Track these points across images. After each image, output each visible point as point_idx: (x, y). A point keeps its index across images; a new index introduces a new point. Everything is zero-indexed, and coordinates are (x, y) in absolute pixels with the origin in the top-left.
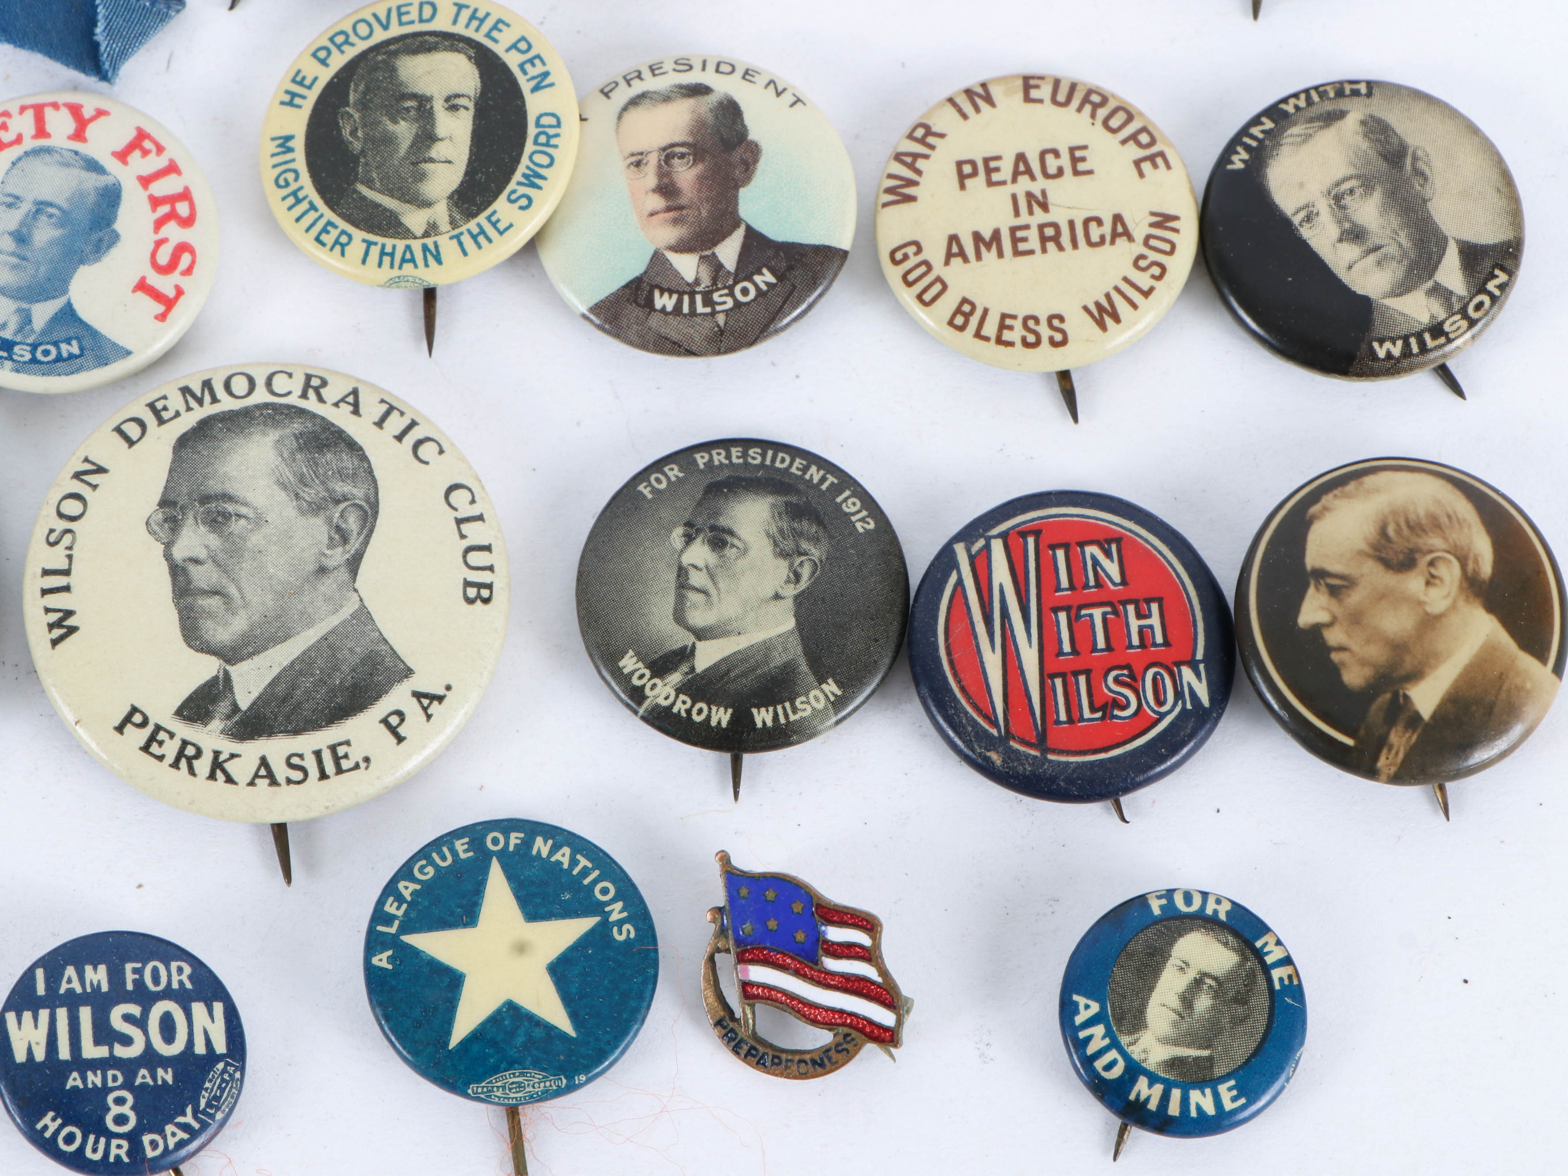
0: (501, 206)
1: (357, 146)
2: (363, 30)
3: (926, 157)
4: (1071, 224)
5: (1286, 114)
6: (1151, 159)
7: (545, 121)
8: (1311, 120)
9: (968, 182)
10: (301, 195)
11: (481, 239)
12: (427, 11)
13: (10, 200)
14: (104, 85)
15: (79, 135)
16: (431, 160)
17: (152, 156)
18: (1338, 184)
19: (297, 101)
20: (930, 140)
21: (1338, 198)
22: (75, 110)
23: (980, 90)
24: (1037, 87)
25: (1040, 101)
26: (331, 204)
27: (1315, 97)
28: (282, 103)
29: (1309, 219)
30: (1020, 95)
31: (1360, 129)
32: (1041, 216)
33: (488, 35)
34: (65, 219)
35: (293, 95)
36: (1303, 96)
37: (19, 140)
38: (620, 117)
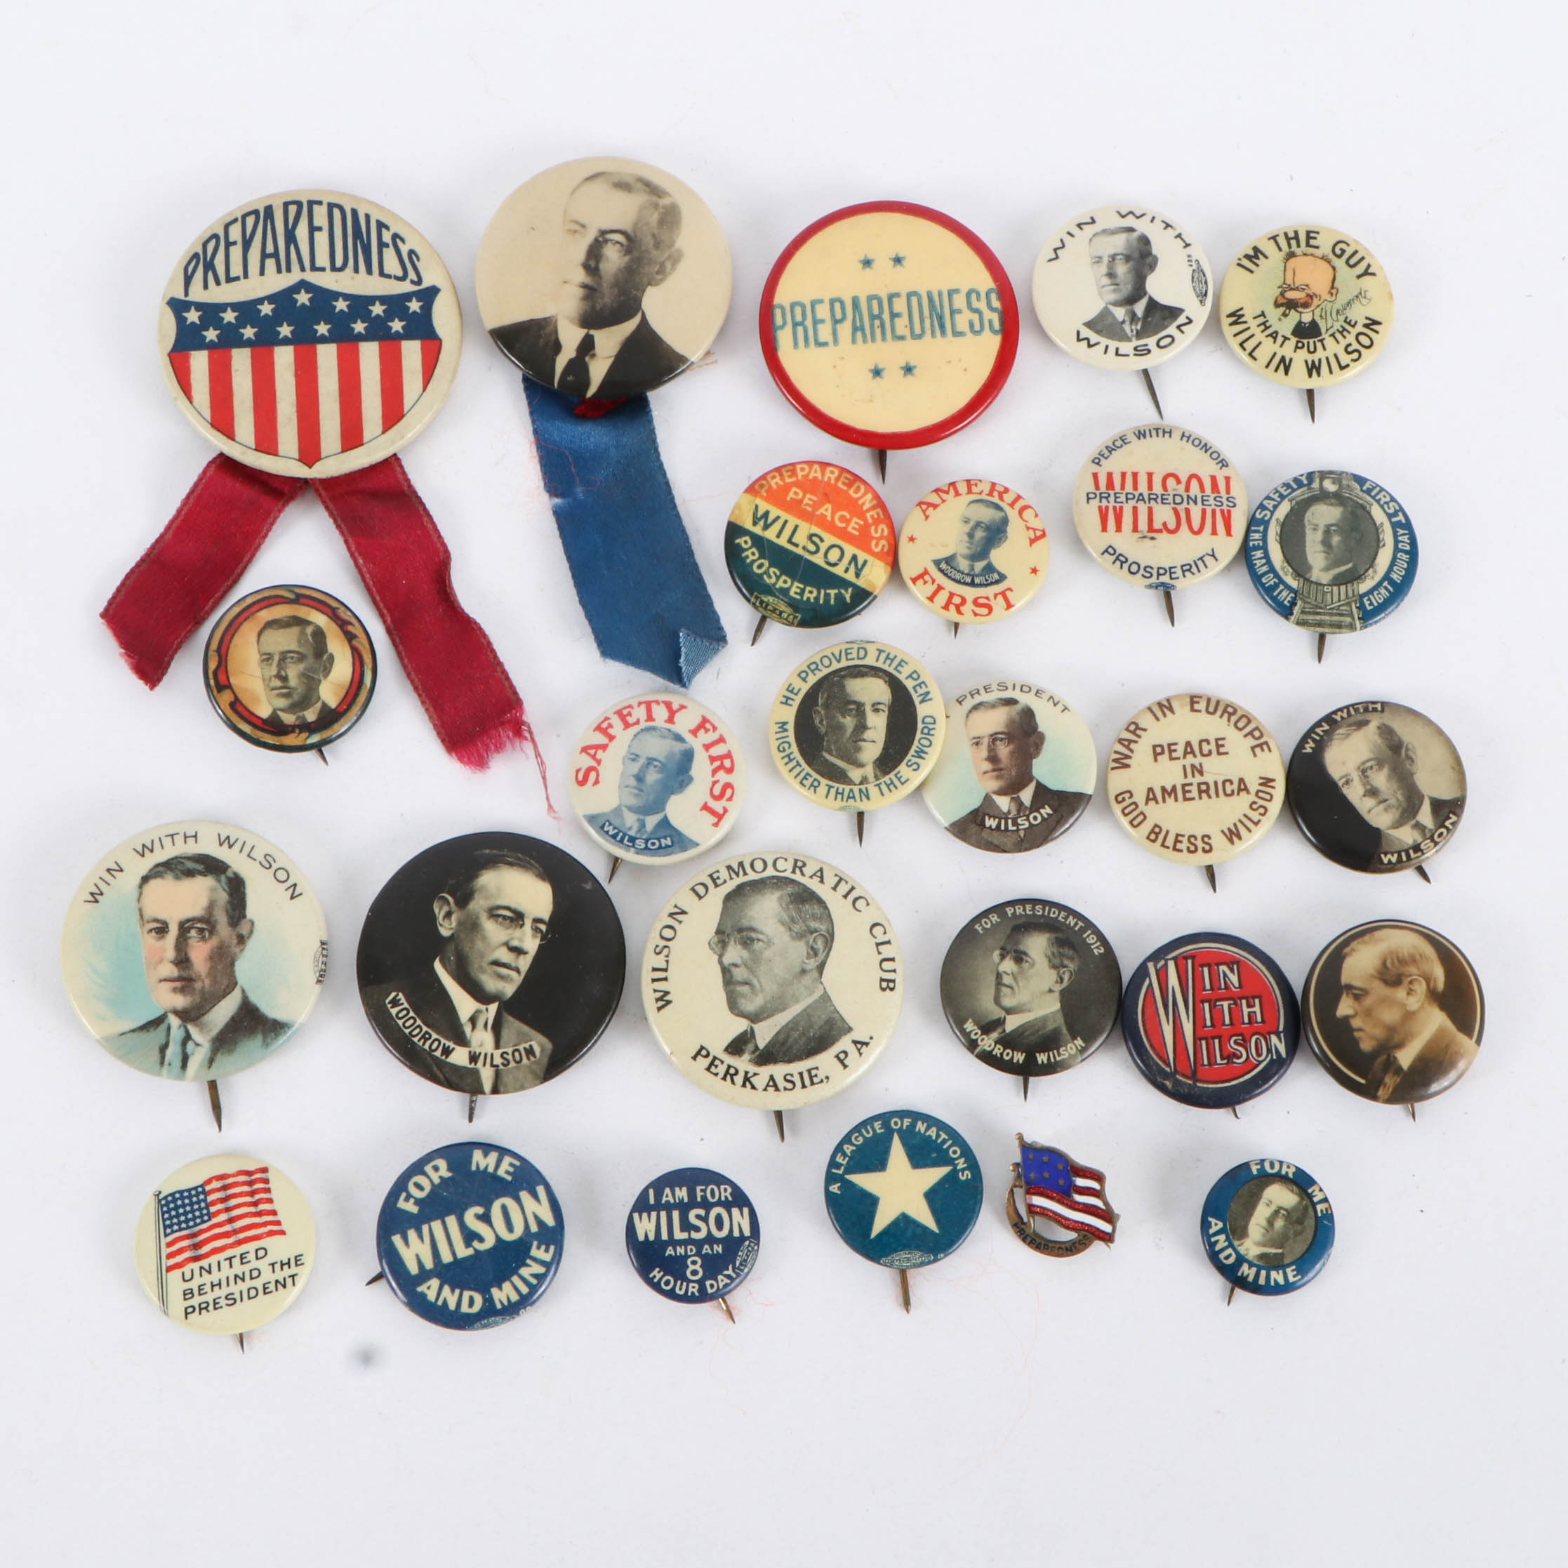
0: (903, 768)
1: (823, 730)
2: (826, 662)
3: (1136, 742)
4: (1216, 783)
5: (1335, 721)
6: (1260, 746)
7: (927, 720)
8: (1350, 725)
9: (1159, 758)
10: (792, 757)
11: (891, 787)
12: (862, 653)
13: (633, 757)
14: (682, 689)
15: (671, 720)
16: (864, 740)
17: (711, 732)
18: (1364, 763)
19: (790, 702)
20: (1138, 732)
21: (1364, 771)
22: (668, 705)
23: (1166, 703)
24: (1198, 702)
25: (1199, 711)
26: (809, 763)
27: (1352, 712)
28: (782, 703)
29: (1347, 782)
30: (1189, 707)
31: (1376, 731)
32: (1198, 779)
33: (896, 669)
34: (663, 768)
35: (788, 698)
36: (1345, 711)
37: (638, 722)
38: (967, 716)
